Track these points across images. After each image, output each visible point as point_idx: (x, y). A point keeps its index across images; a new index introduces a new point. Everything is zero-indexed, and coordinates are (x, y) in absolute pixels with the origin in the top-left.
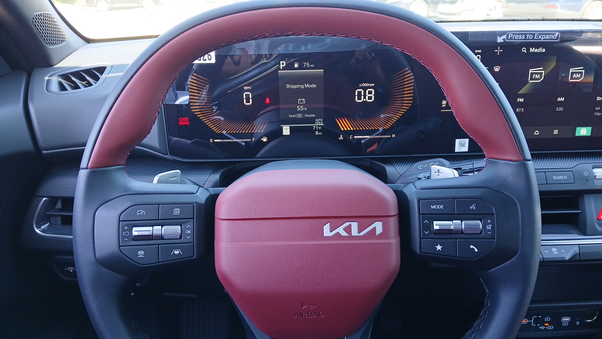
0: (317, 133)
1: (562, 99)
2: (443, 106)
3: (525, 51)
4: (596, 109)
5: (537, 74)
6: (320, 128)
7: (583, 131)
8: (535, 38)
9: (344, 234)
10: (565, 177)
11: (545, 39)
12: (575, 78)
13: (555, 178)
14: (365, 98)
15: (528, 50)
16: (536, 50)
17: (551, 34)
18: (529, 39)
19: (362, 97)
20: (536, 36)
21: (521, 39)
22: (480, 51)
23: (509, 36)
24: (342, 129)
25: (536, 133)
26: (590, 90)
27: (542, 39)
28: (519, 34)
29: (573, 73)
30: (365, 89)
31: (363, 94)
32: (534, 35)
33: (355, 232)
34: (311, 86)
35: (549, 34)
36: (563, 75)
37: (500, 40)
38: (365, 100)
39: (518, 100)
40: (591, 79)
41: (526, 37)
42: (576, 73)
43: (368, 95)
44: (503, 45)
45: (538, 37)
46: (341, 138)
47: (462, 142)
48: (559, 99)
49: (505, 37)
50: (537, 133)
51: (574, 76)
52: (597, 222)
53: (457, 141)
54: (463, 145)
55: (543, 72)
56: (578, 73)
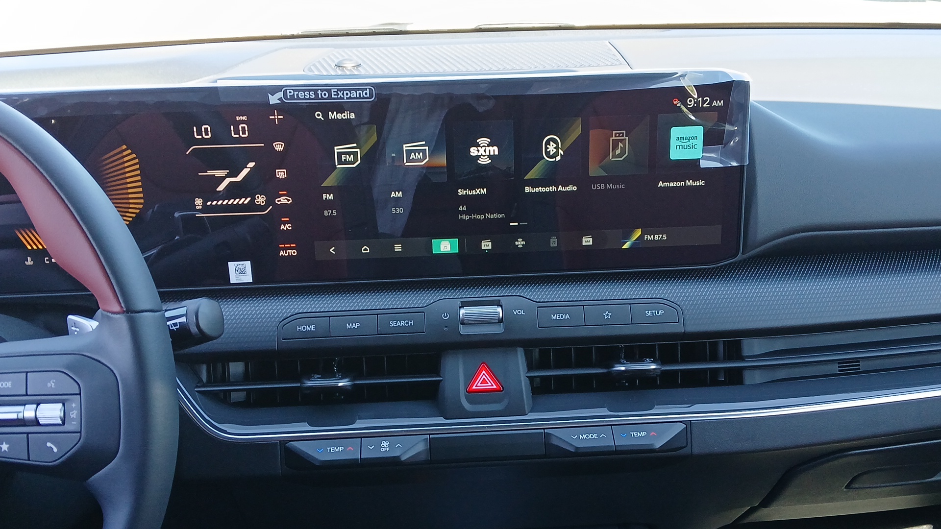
1: (399, 194)
2: (198, 208)
3: (320, 117)
4: (461, 208)
5: (349, 154)
7: (445, 246)
8: (333, 96)
10: (409, 323)
11: (350, 98)
12: (413, 160)
13: (393, 323)
15: (326, 115)
16: (340, 116)
17: (359, 89)
18: (322, 98)
20: (333, 93)
21: (310, 99)
22: (244, 118)
23: (289, 94)
24: (29, 248)
25: (364, 250)
26: (444, 178)
27: (345, 97)
28: (304, 91)
29: (409, 152)
32: (329, 91)
35: (356, 90)
36: (394, 155)
37: (274, 100)
39: (324, 197)
40: (442, 160)
41: (316, 94)
42: (415, 151)
44: (281, 108)
45: (338, 94)
46: (29, 262)
47: (240, 267)
48: (393, 195)
49: (280, 95)
50: (366, 249)
51: (412, 156)
52: (466, 397)
53: (232, 265)
54: (243, 272)
55: (358, 150)
56: (419, 151)
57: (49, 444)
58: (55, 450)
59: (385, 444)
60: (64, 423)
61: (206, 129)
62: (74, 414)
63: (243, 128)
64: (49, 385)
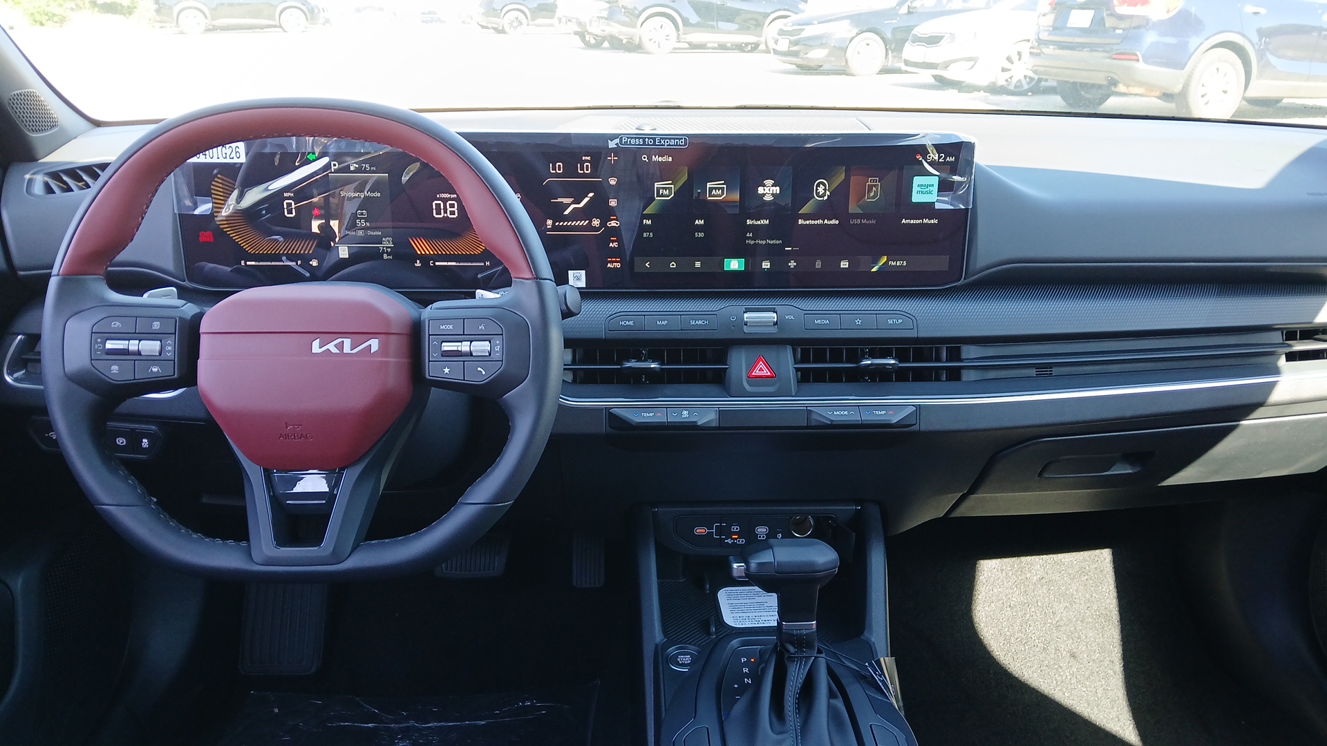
0: (385, 256)
1: (702, 222)
2: (548, 227)
3: (646, 159)
4: (748, 235)
5: (666, 189)
6: (389, 250)
7: (734, 265)
8: (657, 143)
9: (335, 350)
10: (705, 323)
11: (669, 145)
12: (714, 196)
13: (693, 323)
14: (445, 212)
15: (650, 158)
16: (660, 159)
17: (677, 139)
18: (648, 145)
19: (442, 211)
20: (657, 141)
21: (639, 145)
22: (589, 158)
23: (623, 141)
24: (419, 253)
26: (737, 211)
27: (666, 144)
28: (636, 138)
29: (711, 189)
30: (445, 200)
31: (442, 207)
32: (654, 139)
33: (347, 349)
34: (374, 195)
35: (674, 139)
36: (699, 191)
37: (612, 144)
38: (446, 215)
39: (644, 222)
40: (736, 196)
41: (644, 141)
42: (716, 189)
43: (449, 209)
44: (616, 151)
45: (660, 142)
46: (418, 264)
47: (577, 274)
48: (697, 222)
49: (617, 141)
50: (673, 265)
51: (714, 192)
52: (747, 381)
53: (571, 273)
54: (578, 279)
55: (672, 186)
56: (719, 189)
57: (479, 369)
58: (484, 373)
59: (685, 413)
60: (490, 355)
61: (559, 166)
62: (498, 348)
63: (587, 166)
64: (480, 328)
